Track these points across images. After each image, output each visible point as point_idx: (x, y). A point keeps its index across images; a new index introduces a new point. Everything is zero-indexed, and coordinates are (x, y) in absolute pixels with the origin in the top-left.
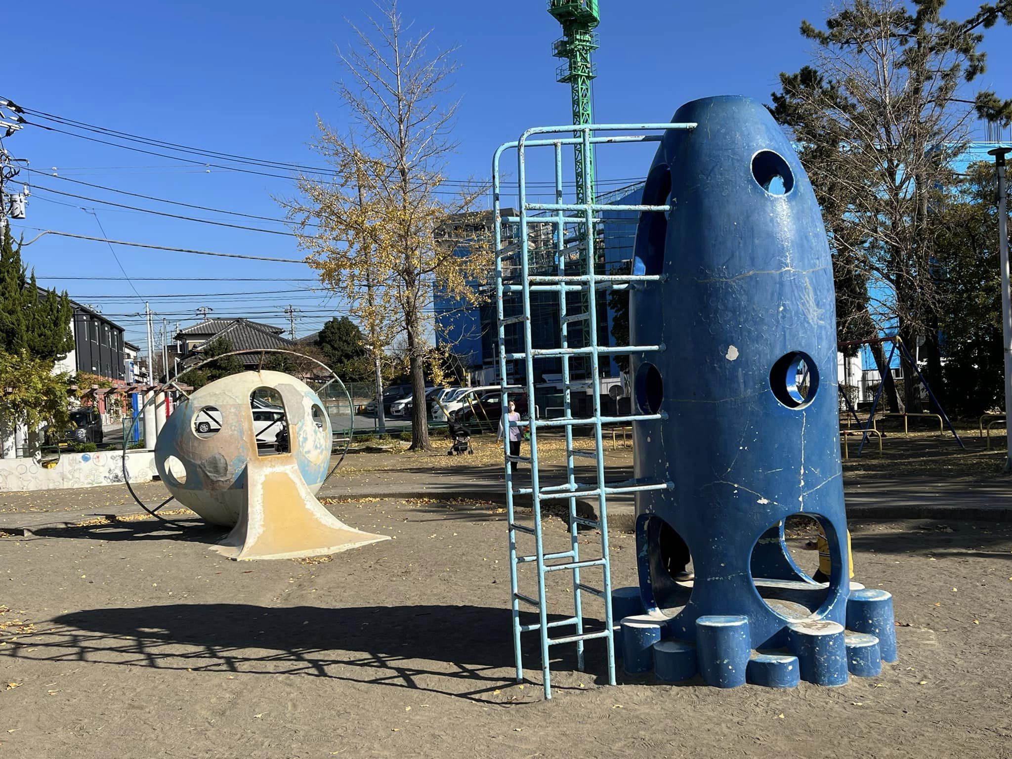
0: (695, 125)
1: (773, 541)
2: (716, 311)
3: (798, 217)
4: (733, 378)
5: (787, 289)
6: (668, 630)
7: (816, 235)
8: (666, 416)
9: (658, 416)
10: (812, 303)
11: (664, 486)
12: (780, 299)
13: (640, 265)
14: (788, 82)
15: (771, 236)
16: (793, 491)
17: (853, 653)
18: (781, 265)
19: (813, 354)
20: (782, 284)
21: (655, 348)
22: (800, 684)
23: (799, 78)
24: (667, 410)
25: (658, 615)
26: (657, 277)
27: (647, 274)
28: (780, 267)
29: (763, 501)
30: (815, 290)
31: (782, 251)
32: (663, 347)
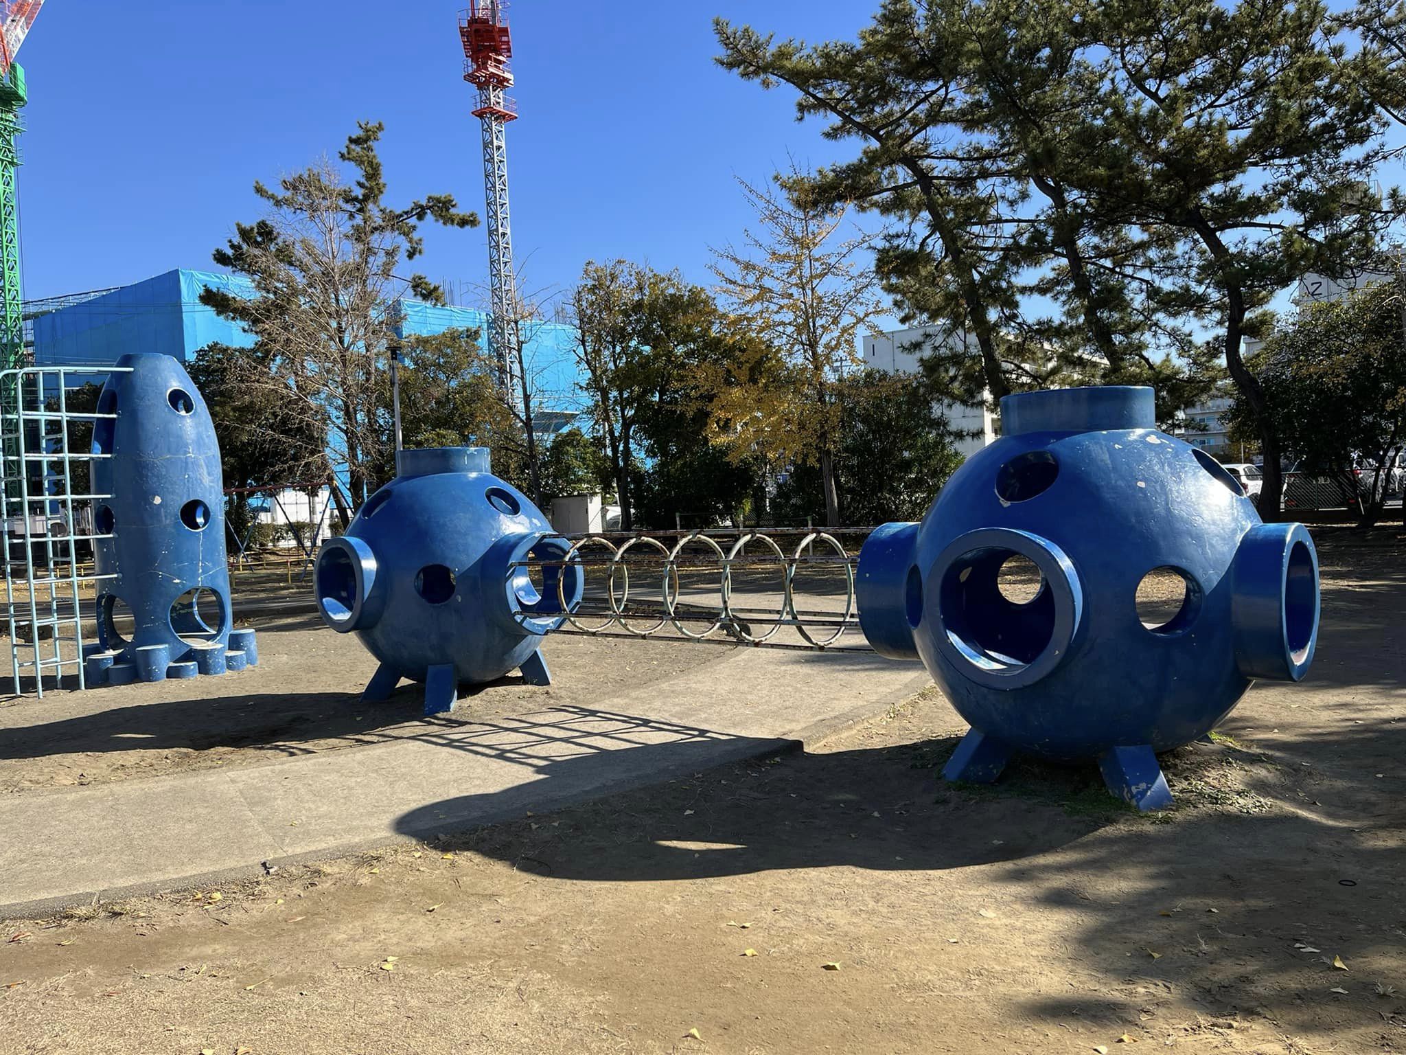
0: (132, 369)
1: (189, 610)
2: (147, 476)
3: (197, 426)
4: (158, 514)
5: (190, 465)
6: (117, 659)
7: (208, 437)
8: (116, 536)
9: (111, 536)
10: (205, 473)
11: (115, 576)
12: (186, 471)
13: (97, 446)
14: (245, 234)
15: (180, 437)
16: (195, 575)
17: (229, 659)
18: (186, 452)
19: (206, 501)
20: (187, 463)
21: (109, 496)
22: (199, 676)
23: (256, 230)
24: (117, 532)
25: (110, 653)
26: (109, 456)
27: (102, 453)
28: (185, 454)
29: (177, 581)
30: (207, 467)
31: (186, 445)
32: (114, 496)
